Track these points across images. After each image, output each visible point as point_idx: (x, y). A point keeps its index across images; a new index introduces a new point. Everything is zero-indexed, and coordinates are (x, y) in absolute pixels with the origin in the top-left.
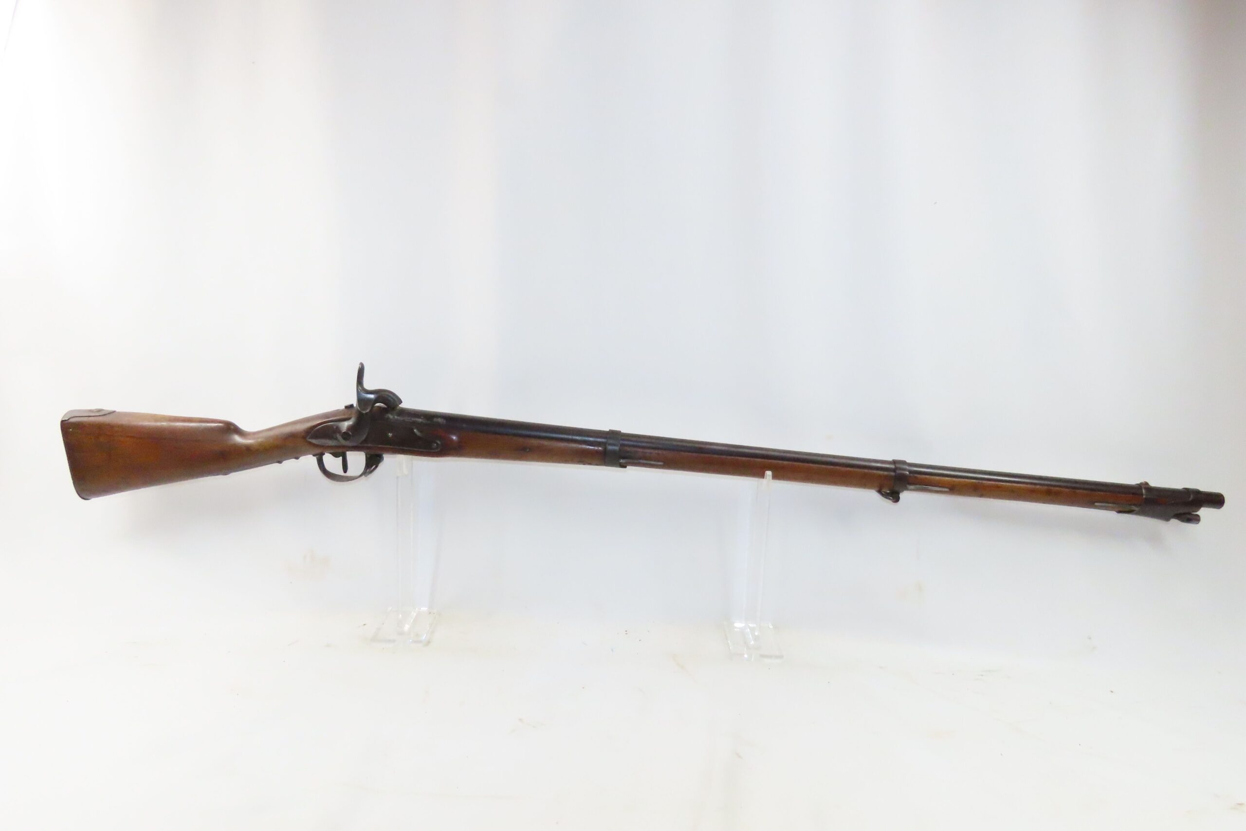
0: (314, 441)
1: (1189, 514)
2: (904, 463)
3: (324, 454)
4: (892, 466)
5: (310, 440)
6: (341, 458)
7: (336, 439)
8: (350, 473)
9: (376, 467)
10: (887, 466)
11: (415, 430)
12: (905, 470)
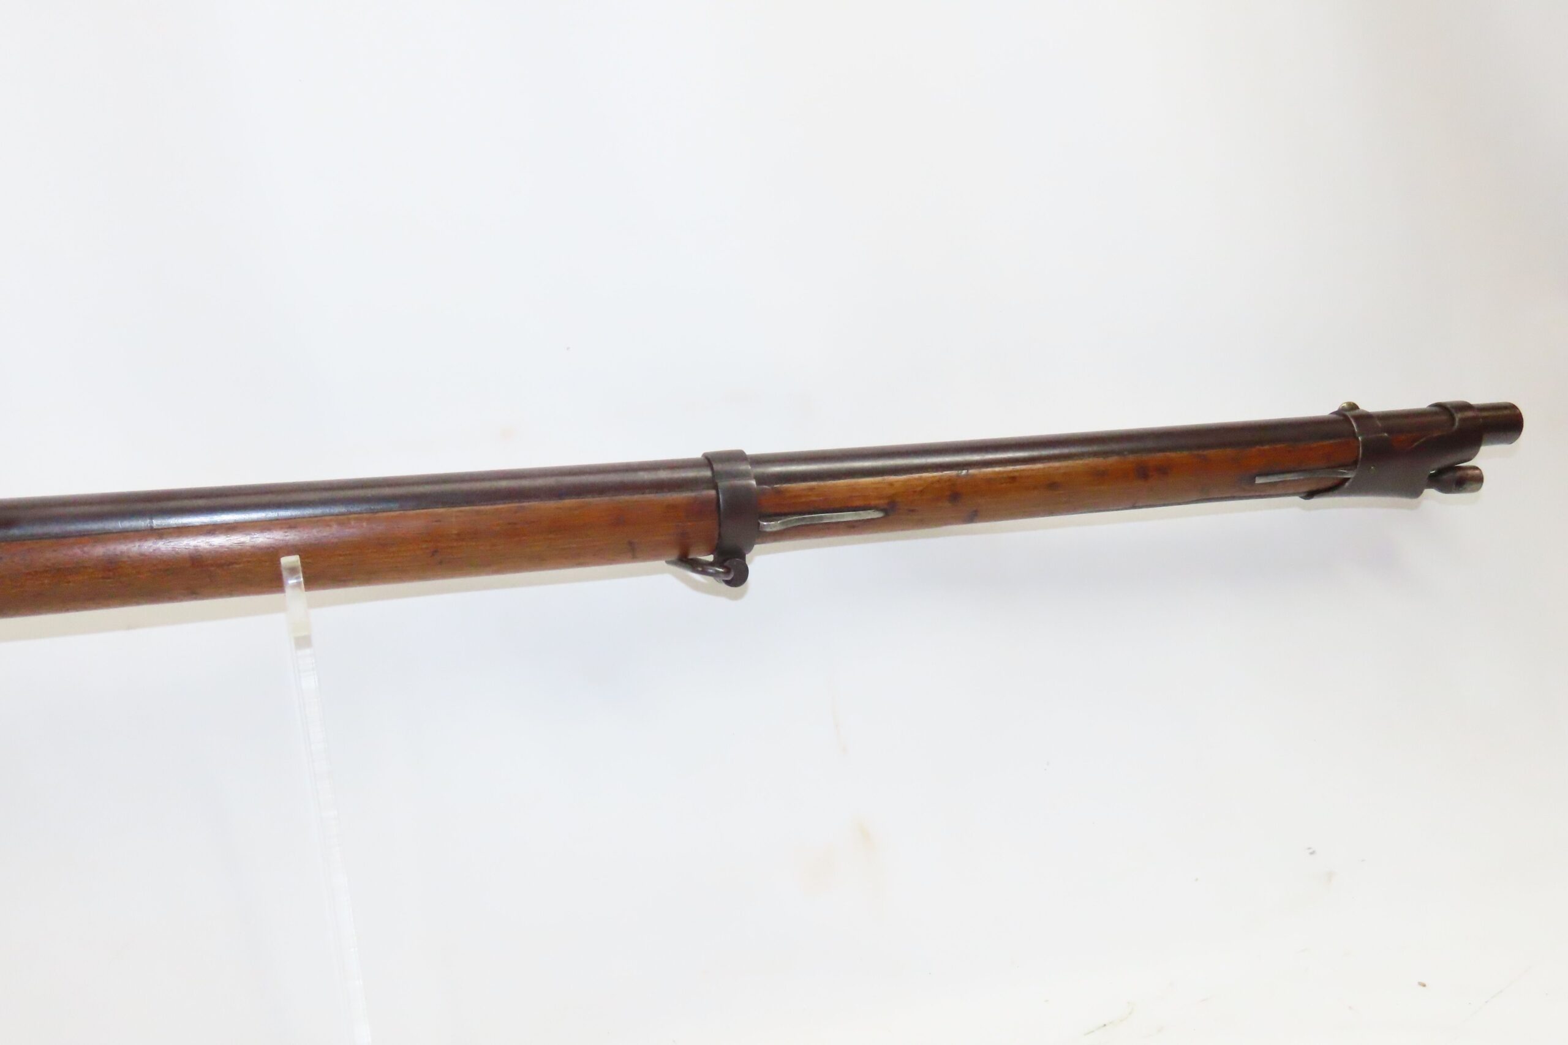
1: (1452, 468)
2: (738, 457)
4: (708, 473)
10: (691, 474)
12: (745, 475)
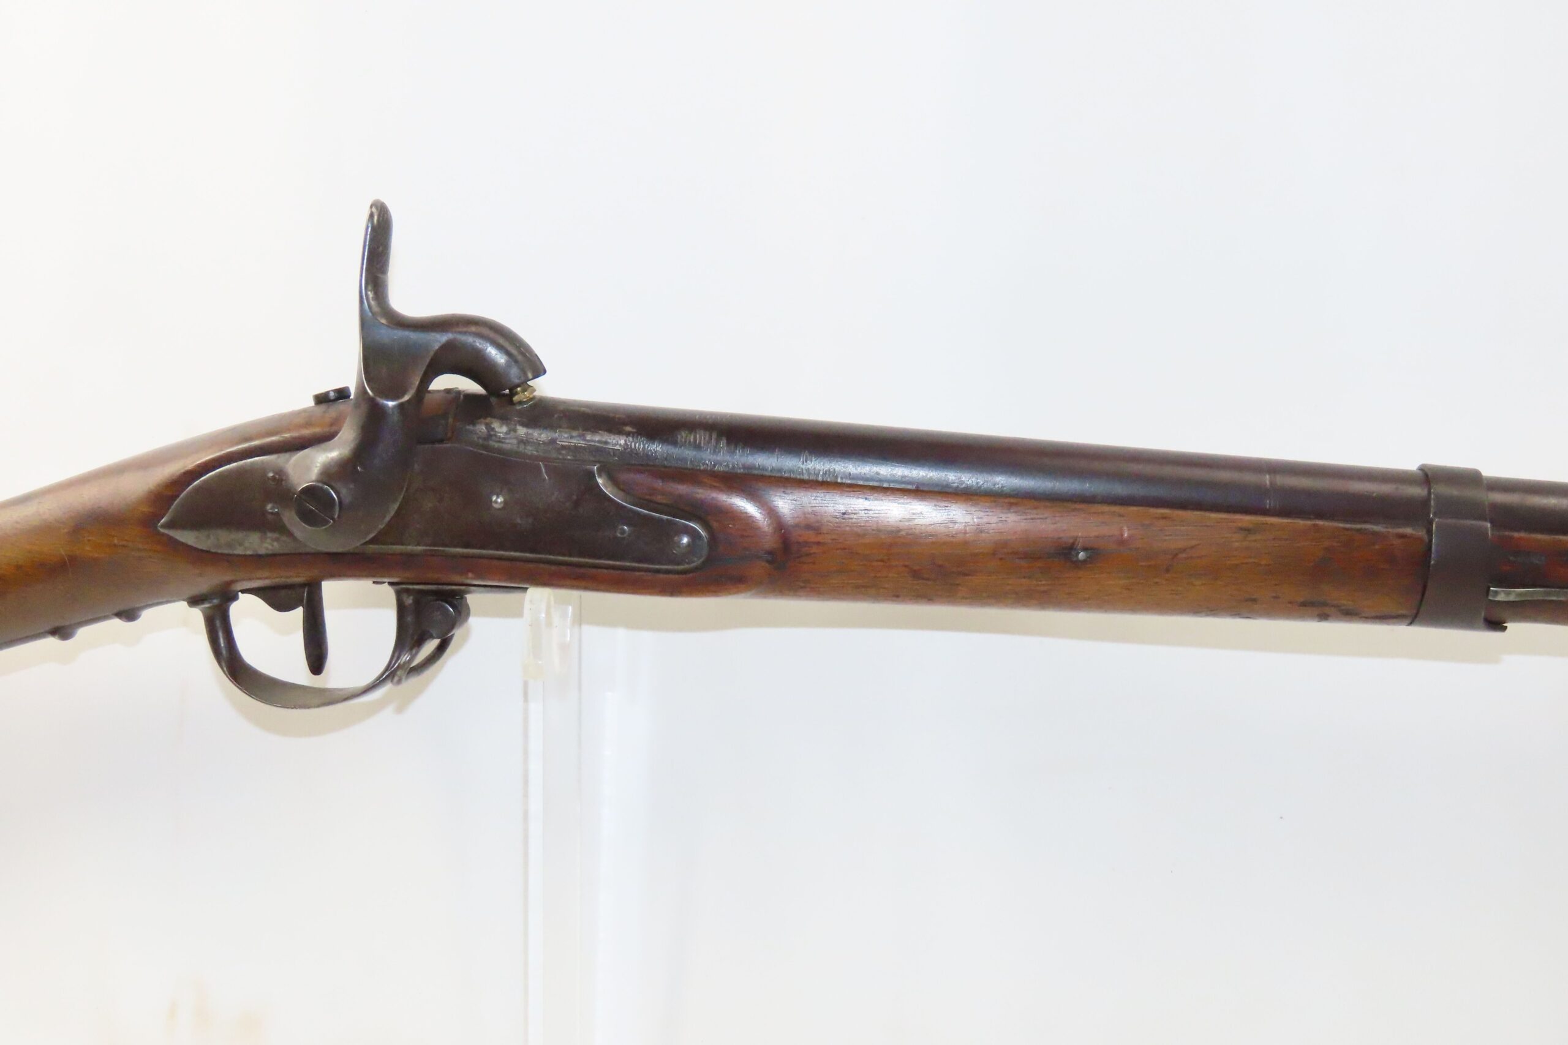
0: (187, 537)
3: (235, 598)
5: (172, 533)
6: (299, 612)
7: (278, 527)
8: (336, 675)
9: (441, 648)
11: (600, 481)
